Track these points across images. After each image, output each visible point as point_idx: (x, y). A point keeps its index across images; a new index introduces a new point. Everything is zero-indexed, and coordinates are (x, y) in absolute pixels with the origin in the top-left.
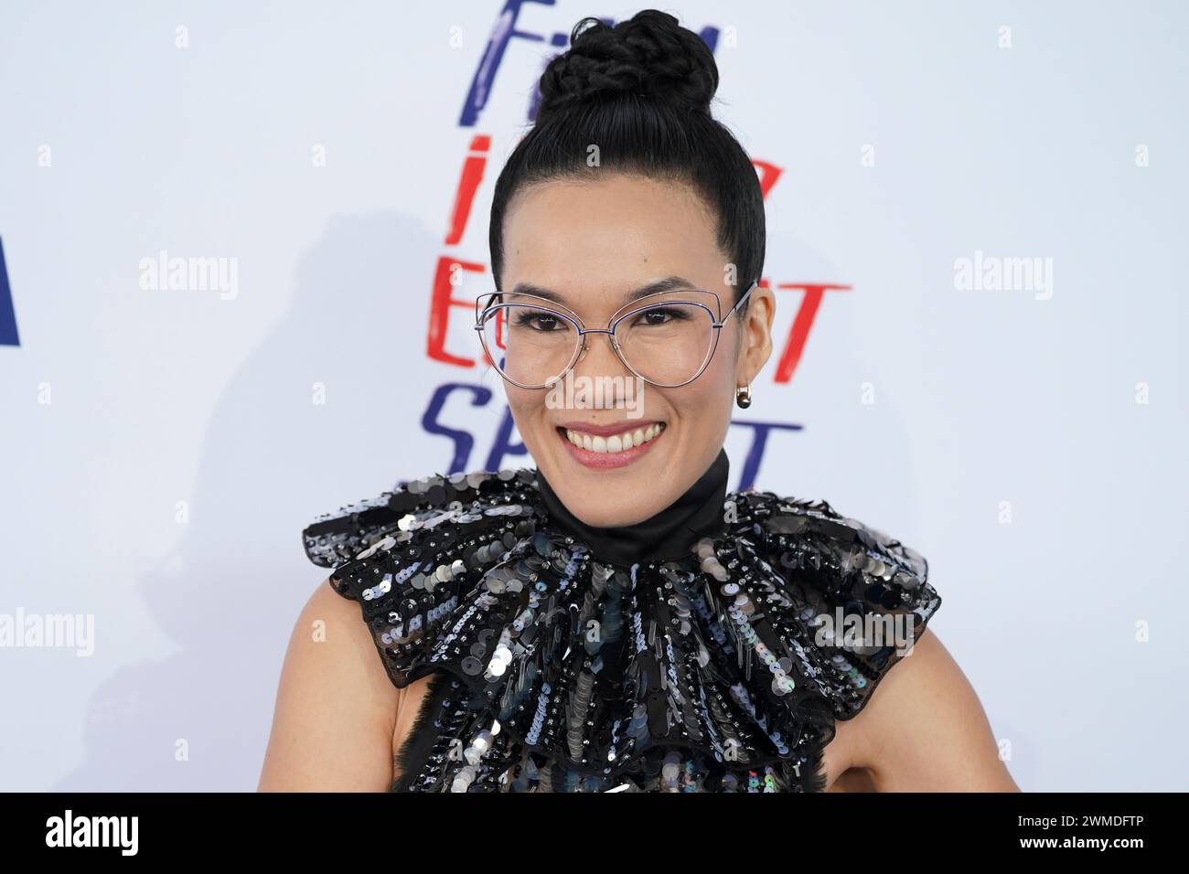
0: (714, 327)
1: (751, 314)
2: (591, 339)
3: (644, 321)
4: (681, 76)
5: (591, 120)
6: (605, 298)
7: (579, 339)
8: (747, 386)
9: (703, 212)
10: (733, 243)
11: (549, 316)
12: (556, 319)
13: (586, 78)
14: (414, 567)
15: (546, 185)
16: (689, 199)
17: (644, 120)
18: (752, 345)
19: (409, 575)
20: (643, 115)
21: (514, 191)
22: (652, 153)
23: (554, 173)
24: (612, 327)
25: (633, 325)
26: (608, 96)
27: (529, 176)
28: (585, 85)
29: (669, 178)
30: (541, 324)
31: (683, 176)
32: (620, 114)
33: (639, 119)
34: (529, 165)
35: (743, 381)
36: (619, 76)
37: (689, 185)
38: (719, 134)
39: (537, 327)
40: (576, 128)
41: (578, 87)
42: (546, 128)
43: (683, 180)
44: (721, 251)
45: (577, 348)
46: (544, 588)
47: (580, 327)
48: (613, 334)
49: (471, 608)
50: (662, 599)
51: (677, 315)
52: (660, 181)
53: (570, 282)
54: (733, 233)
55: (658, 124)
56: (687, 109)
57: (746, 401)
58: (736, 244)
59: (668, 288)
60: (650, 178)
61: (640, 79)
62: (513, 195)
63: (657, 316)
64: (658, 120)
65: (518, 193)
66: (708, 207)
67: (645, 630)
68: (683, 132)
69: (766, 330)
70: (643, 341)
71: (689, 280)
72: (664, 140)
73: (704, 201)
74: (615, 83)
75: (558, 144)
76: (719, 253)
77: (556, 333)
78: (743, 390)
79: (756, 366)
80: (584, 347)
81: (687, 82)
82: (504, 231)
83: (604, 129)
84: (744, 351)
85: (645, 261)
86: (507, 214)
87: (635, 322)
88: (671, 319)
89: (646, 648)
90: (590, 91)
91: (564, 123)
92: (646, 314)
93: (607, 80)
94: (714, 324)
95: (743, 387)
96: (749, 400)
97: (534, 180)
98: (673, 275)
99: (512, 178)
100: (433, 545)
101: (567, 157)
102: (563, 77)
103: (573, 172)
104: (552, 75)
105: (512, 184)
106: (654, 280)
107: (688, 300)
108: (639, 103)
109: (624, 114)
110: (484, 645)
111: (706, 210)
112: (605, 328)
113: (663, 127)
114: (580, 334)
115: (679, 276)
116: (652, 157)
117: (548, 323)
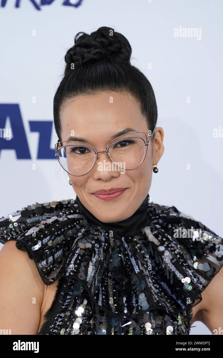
0: (146, 145)
1: (156, 137)
2: (99, 155)
3: (119, 146)
4: (118, 50)
5: (88, 71)
6: (103, 139)
7: (95, 155)
8: (156, 164)
9: (135, 102)
10: (147, 112)
11: (83, 148)
12: (86, 149)
13: (84, 56)
14: (48, 238)
15: (75, 98)
16: (129, 98)
17: (108, 70)
18: (157, 149)
19: (47, 241)
20: (108, 68)
21: (62, 101)
22: (113, 82)
23: (77, 94)
24: (107, 150)
25: (114, 148)
26: (93, 62)
27: (68, 95)
28: (83, 58)
29: (121, 91)
30: (80, 151)
31: (126, 90)
32: (99, 68)
33: (106, 70)
34: (67, 91)
35: (155, 163)
36: (96, 53)
37: (128, 92)
38: (136, 71)
39: (79, 152)
40: (83, 75)
41: (80, 59)
42: (71, 76)
43: (126, 91)
44: (143, 115)
45: (95, 158)
46: (98, 246)
47: (96, 151)
48: (108, 152)
49: (75, 254)
50: (139, 251)
51: (131, 142)
52: (118, 92)
53: (90, 134)
54: (146, 108)
55: (114, 71)
56: (123, 63)
57: (156, 170)
58: (148, 112)
59: (127, 133)
60: (114, 92)
61: (104, 54)
62: (62, 103)
63: (124, 144)
64: (113, 69)
65: (64, 102)
66: (136, 100)
67: (137, 264)
68: (123, 72)
69: (161, 143)
70: (119, 153)
71: (133, 129)
72: (117, 76)
73: (135, 98)
74: (95, 57)
75: (77, 82)
76: (143, 116)
77: (86, 153)
78: (155, 166)
79: (159, 157)
80: (98, 158)
81: (121, 53)
82: (60, 117)
83: (94, 75)
84: (155, 152)
85: (117, 123)
86: (61, 111)
87: (115, 146)
88: (129, 144)
89: (139, 271)
90: (85, 60)
91: (78, 74)
92: (120, 143)
93: (92, 56)
94: (145, 144)
95: (155, 165)
96: (158, 170)
97: (70, 97)
98: (128, 127)
99: (61, 97)
100: (53, 229)
101: (82, 87)
102: (74, 56)
103: (85, 93)
104: (69, 55)
105: (61, 99)
106: (121, 130)
107: (135, 136)
108: (105, 63)
109: (100, 68)
110: (84, 268)
111: (136, 101)
112: (105, 150)
113: (116, 72)
114: (96, 154)
115: (130, 127)
116: (114, 84)
117: (83, 150)
